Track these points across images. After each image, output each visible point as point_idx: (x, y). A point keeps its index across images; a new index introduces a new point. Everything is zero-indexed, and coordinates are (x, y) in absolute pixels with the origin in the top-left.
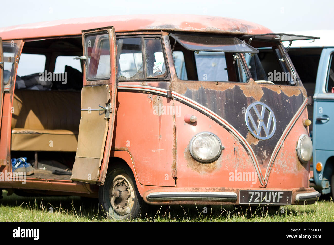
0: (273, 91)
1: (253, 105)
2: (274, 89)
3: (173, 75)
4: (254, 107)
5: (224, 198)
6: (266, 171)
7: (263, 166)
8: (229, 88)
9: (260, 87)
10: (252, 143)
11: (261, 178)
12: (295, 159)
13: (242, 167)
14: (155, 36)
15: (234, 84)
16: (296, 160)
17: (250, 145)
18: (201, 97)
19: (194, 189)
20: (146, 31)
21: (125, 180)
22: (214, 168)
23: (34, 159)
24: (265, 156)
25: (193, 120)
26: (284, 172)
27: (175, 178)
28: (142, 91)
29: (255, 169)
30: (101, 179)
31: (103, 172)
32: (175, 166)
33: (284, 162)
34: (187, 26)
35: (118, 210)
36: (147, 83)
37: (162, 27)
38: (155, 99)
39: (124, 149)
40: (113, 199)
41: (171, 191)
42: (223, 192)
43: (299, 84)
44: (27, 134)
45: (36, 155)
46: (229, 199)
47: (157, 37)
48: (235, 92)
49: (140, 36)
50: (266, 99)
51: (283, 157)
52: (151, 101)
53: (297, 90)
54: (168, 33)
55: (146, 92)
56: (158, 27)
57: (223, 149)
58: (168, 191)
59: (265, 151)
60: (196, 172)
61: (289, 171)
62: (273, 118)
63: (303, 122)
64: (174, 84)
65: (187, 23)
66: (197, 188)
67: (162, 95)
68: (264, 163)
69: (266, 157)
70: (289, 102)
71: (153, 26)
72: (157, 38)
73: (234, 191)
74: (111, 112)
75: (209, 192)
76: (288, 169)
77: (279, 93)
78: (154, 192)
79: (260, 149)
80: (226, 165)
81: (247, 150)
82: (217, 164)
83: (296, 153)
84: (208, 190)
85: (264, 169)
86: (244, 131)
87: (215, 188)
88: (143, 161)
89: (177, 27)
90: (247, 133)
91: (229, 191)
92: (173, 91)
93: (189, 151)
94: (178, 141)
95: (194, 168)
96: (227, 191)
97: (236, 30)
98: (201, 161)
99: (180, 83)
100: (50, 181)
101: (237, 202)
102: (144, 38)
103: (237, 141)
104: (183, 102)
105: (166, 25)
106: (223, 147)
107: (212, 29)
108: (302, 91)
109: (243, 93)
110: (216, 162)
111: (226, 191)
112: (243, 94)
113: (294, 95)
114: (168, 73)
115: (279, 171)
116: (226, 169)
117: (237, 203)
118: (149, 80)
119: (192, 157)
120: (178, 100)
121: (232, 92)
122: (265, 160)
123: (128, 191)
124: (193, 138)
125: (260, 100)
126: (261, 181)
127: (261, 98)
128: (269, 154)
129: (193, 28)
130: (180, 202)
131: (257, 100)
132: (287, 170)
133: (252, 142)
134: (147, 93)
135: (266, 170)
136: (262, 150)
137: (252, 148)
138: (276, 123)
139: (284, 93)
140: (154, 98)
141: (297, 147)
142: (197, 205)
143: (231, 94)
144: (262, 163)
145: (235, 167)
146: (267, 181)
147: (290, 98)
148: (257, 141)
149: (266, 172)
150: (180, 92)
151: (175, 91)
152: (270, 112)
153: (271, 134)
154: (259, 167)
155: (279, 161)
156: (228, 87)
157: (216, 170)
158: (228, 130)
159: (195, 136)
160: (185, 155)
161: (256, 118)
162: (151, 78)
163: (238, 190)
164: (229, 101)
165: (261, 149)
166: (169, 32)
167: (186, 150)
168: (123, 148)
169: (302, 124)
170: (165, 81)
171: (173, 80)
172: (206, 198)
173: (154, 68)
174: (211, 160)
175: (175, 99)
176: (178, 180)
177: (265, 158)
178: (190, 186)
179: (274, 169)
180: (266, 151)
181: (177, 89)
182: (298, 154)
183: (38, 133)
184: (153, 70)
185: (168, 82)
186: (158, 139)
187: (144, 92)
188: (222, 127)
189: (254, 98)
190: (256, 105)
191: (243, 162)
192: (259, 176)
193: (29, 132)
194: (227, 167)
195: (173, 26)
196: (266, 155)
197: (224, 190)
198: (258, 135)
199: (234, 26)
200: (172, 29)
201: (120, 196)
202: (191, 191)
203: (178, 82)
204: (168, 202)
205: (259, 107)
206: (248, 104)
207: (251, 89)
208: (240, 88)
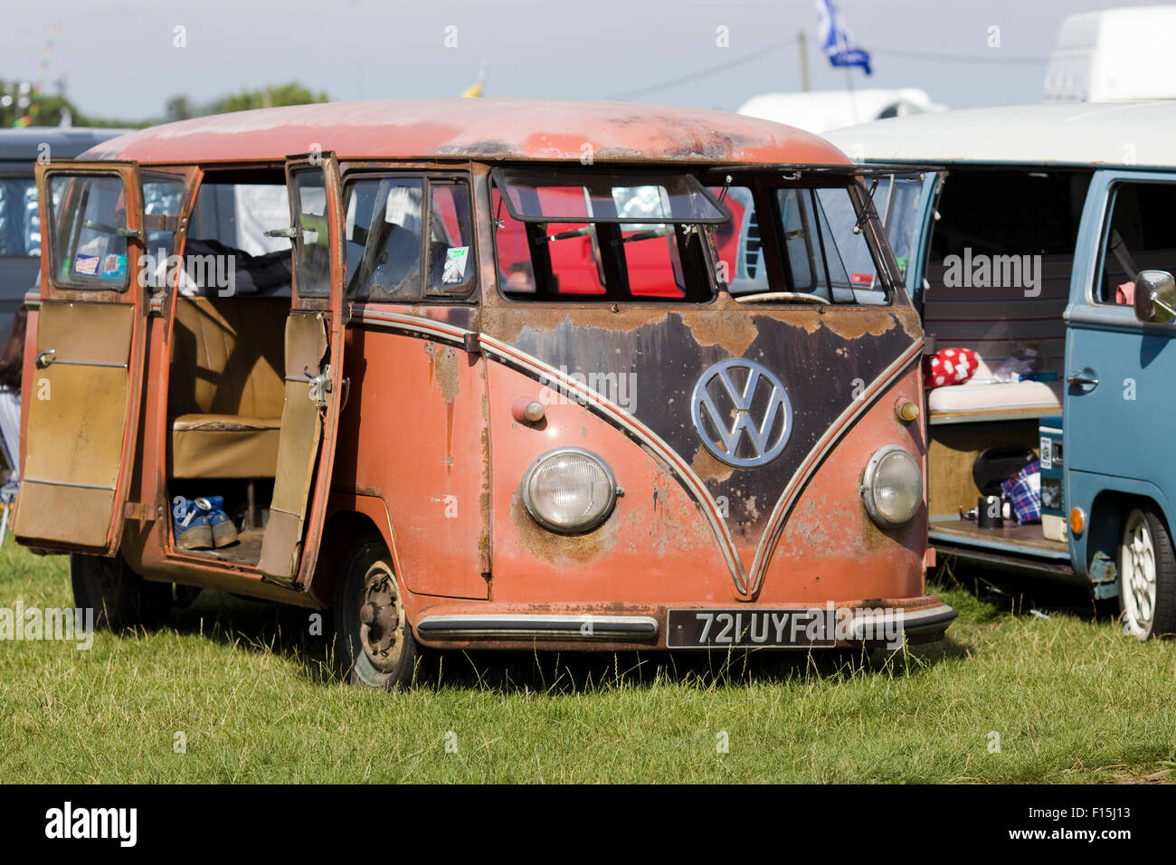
0: (790, 326)
1: (720, 368)
2: (797, 320)
3: (489, 287)
4: (720, 374)
5: (617, 633)
6: (754, 556)
7: (747, 541)
8: (649, 321)
9: (748, 317)
10: (709, 477)
11: (739, 574)
12: (856, 518)
13: (678, 545)
14: (456, 175)
15: (663, 308)
16: (860, 521)
17: (705, 484)
18: (562, 349)
19: (534, 606)
20: (433, 160)
21: (389, 576)
22: (596, 549)
23: (246, 500)
24: (750, 512)
25: (533, 414)
26: (817, 555)
27: (488, 576)
28: (411, 331)
29: (719, 549)
30: (304, 576)
31: (308, 557)
32: (486, 543)
33: (818, 527)
34: (545, 144)
35: (374, 657)
36: (422, 310)
37: (475, 149)
38: (442, 352)
39: (373, 491)
40: (364, 629)
41: (473, 613)
42: (615, 615)
43: (897, 299)
44: (218, 430)
45: (251, 489)
46: (632, 634)
47: (460, 179)
48: (666, 335)
49: (421, 174)
50: (763, 351)
51: (812, 513)
52: (432, 360)
53: (881, 317)
54: (489, 167)
55: (421, 335)
56: (464, 150)
57: (622, 495)
58: (465, 613)
59: (753, 498)
60: (542, 561)
61: (838, 552)
62: (784, 405)
63: (895, 409)
64: (487, 314)
65: (544, 138)
66: (543, 604)
67: (455, 344)
68: (749, 531)
69: (756, 514)
70: (846, 355)
71: (453, 147)
72: (461, 182)
73: (650, 612)
74: (329, 389)
75: (574, 614)
76: (832, 548)
77: (813, 331)
78: (433, 615)
79: (735, 492)
80: (631, 540)
81: (694, 498)
82: (602, 538)
83: (861, 500)
84: (573, 610)
85: (750, 549)
86: (686, 445)
87: (594, 605)
88: (412, 527)
89: (515, 150)
90: (696, 450)
91: (635, 612)
92: (485, 333)
93: (521, 500)
94: (495, 474)
95: (539, 547)
96: (629, 613)
97: (690, 152)
98: (554, 528)
99: (503, 311)
100: (242, 570)
101: (659, 642)
102: (431, 179)
103: (662, 473)
104: (509, 364)
105: (485, 143)
106: (618, 488)
107: (617, 151)
108: (900, 321)
109: (690, 334)
110: (600, 530)
111: (625, 613)
112: (691, 337)
113: (868, 334)
114: (476, 282)
115: (801, 553)
116: (630, 549)
117: (659, 646)
118: (430, 300)
119: (532, 518)
120: (496, 358)
121: (657, 334)
122: (752, 523)
123: (394, 605)
124: (532, 466)
125: (743, 353)
126: (739, 584)
127: (747, 347)
128: (766, 507)
129: (558, 150)
130: (498, 642)
131: (735, 355)
132: (829, 550)
133: (711, 473)
134: (423, 338)
135: (755, 552)
136: (742, 496)
137: (711, 492)
138: (791, 418)
139: (832, 329)
140: (437, 351)
141: (862, 484)
142: (539, 652)
143: (653, 339)
144: (743, 532)
145: (659, 544)
146: (757, 584)
147: (852, 345)
148: (727, 471)
149: (756, 558)
150: (502, 337)
151: (489, 335)
152: (775, 388)
153: (772, 450)
154: (732, 545)
155: (799, 525)
156: (648, 318)
157: (600, 553)
158: (638, 441)
159: (539, 461)
160: (512, 511)
161: (725, 407)
162: (436, 296)
163: (662, 610)
164: (644, 358)
165: (739, 493)
166: (492, 163)
167: (515, 499)
168: (372, 487)
169: (892, 416)
170: (466, 303)
171: (485, 301)
172: (564, 632)
173: (446, 266)
174: (583, 526)
175: (487, 355)
176: (494, 581)
177: (753, 518)
178: (522, 600)
179: (784, 547)
180: (755, 497)
181: (495, 328)
182: (867, 505)
183: (252, 428)
184: (442, 271)
185: (471, 309)
186: (446, 465)
187: (415, 334)
188: (621, 433)
189: (724, 348)
190: (728, 368)
191: (682, 531)
192: (733, 570)
193: (223, 426)
194: (634, 546)
195: (504, 146)
196: (755, 511)
197: (619, 610)
198: (729, 455)
199: (689, 142)
200: (498, 156)
201: (375, 619)
202: (526, 613)
203: (501, 306)
204: (466, 643)
205: (739, 375)
206: (704, 365)
207: (717, 322)
208: (684, 322)
